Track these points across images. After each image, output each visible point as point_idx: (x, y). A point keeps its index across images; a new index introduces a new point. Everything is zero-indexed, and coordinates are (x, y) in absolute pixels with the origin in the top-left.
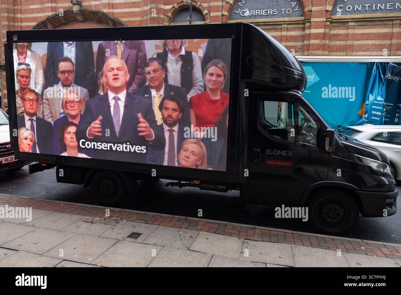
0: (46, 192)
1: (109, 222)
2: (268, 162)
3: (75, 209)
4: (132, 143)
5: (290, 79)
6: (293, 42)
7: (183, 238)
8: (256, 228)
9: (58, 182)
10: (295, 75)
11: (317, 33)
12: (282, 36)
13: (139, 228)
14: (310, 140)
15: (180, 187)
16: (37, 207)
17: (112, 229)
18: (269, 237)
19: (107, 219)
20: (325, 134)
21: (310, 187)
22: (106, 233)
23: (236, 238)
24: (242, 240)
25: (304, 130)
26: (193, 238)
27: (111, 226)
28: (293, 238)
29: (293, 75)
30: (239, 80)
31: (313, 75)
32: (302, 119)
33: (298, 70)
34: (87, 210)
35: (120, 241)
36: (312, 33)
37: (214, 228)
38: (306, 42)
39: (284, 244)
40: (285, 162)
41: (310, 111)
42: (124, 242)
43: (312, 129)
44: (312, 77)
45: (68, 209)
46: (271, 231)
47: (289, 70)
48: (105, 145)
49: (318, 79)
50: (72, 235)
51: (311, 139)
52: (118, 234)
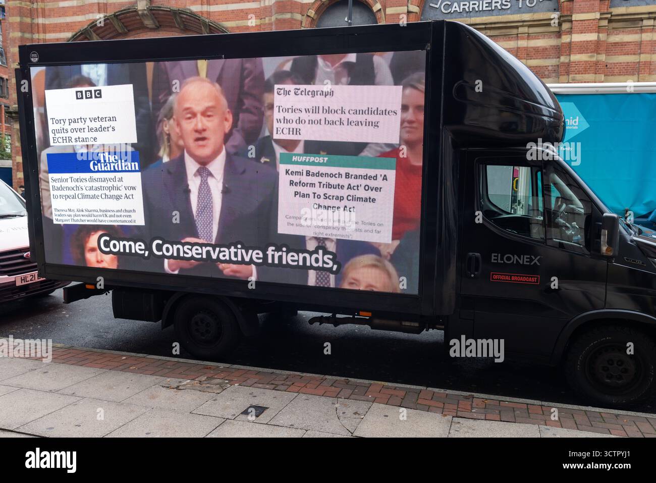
0: (95, 337)
1: (208, 387)
2: (495, 277)
3: (147, 366)
4: (246, 245)
5: (534, 124)
6: (540, 59)
7: (341, 414)
8: (473, 397)
9: (115, 317)
10: (544, 116)
11: (584, 41)
12: (518, 48)
13: (263, 397)
14: (572, 236)
15: (335, 326)
16: (80, 362)
17: (214, 400)
18: (497, 412)
19: (205, 382)
20: (601, 224)
21: (573, 320)
22: (204, 406)
23: (438, 415)
24: (450, 418)
25: (561, 218)
26: (359, 414)
27: (212, 394)
28: (543, 414)
29: (540, 117)
30: (441, 127)
31: (577, 117)
32: (558, 198)
33: (549, 107)
34: (169, 367)
35: (228, 420)
36: (575, 42)
37: (397, 396)
38: (563, 59)
39: (527, 425)
40: (526, 277)
41: (572, 182)
42: (235, 423)
43: (576, 216)
44: (575, 122)
45: (135, 365)
46: (501, 402)
47: (532, 108)
48: (197, 249)
49: (586, 126)
50: (143, 410)
51: (574, 234)
52: (225, 408)
